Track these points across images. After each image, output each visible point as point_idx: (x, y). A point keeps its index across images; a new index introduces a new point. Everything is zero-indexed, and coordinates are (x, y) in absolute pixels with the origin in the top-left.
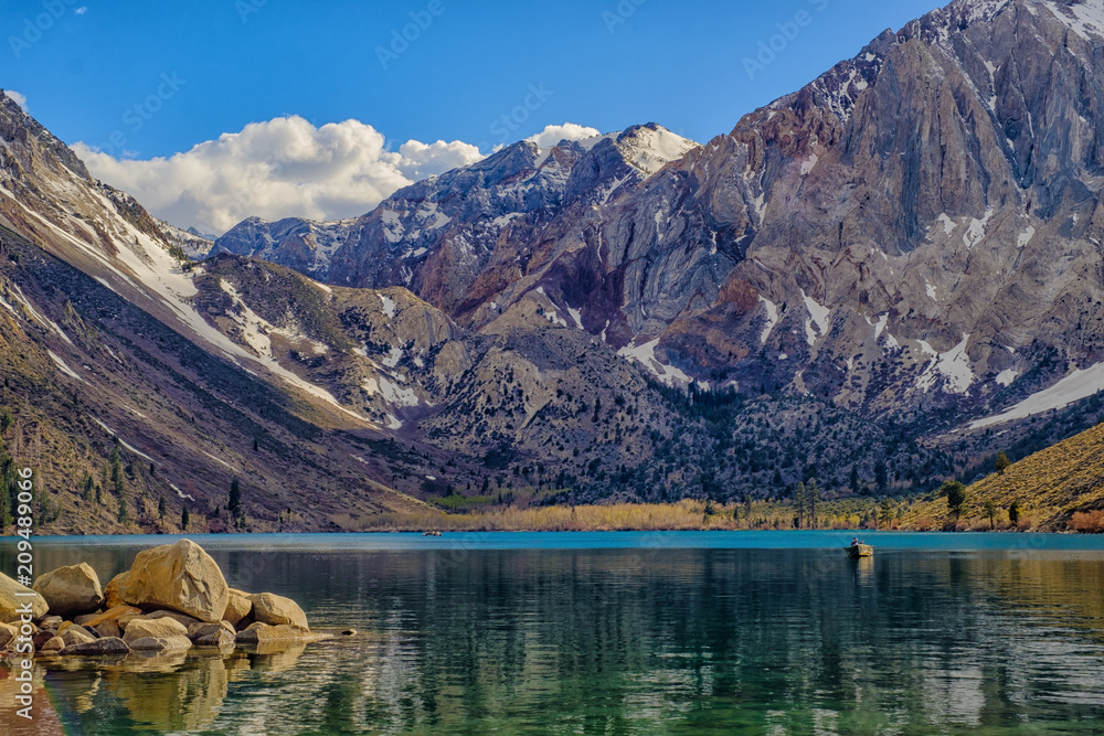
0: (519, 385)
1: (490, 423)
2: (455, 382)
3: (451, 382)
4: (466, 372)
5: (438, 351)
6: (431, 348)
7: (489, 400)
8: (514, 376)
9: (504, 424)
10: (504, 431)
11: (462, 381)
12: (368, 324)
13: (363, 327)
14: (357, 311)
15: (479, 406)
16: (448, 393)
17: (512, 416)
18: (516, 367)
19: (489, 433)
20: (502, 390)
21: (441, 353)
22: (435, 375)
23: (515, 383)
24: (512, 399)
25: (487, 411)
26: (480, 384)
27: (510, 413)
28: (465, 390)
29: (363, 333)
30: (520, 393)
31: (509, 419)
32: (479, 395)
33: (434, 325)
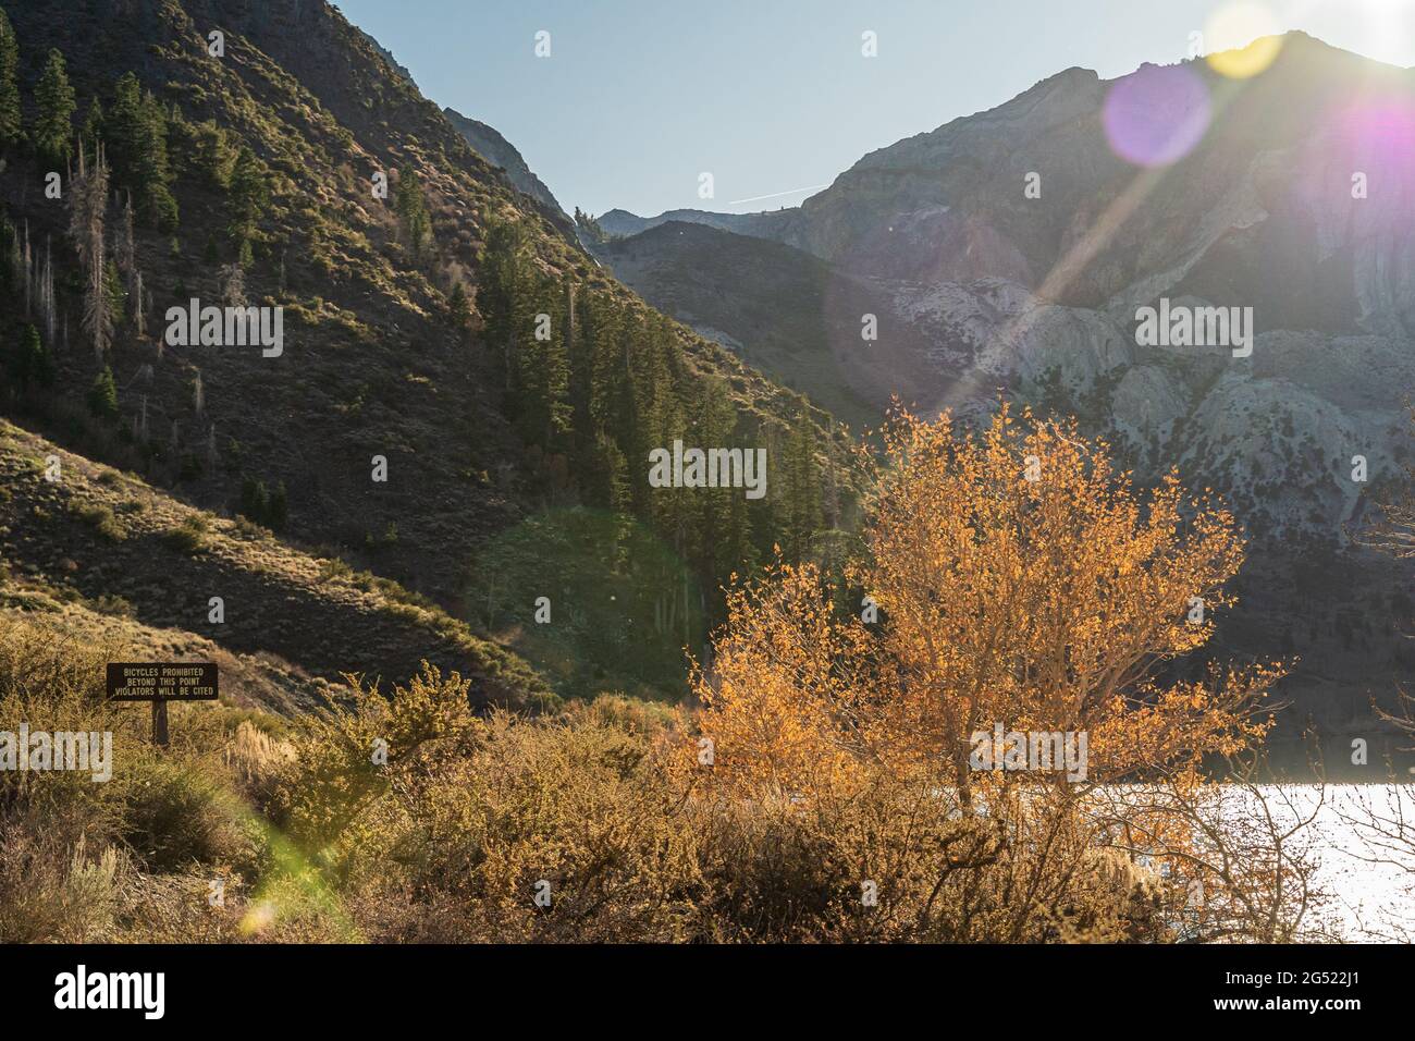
0: (1311, 439)
1: (1273, 512)
2: (1163, 439)
3: (1155, 441)
4: (1179, 423)
5: (1113, 386)
6: (1098, 381)
7: (1257, 469)
8: (1295, 424)
9: (1303, 514)
10: (1310, 527)
11: (1175, 439)
12: (965, 340)
13: (960, 347)
14: (937, 317)
15: (1238, 481)
16: (1154, 462)
17: (1316, 498)
18: (1293, 406)
19: (1277, 531)
20: (1278, 450)
21: (1122, 388)
22: (1120, 427)
23: (1299, 438)
24: (1305, 466)
25: (1260, 491)
26: (1225, 440)
27: (1309, 493)
28: (1191, 454)
29: (961, 356)
30: (1319, 454)
31: (1311, 504)
32: (1230, 461)
33: (1094, 339)
